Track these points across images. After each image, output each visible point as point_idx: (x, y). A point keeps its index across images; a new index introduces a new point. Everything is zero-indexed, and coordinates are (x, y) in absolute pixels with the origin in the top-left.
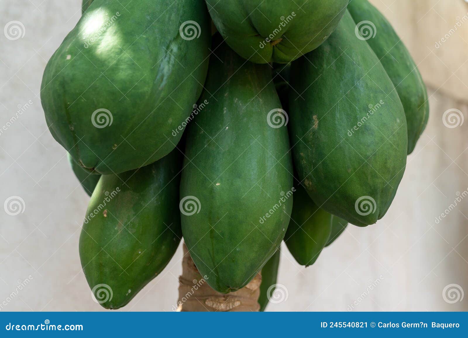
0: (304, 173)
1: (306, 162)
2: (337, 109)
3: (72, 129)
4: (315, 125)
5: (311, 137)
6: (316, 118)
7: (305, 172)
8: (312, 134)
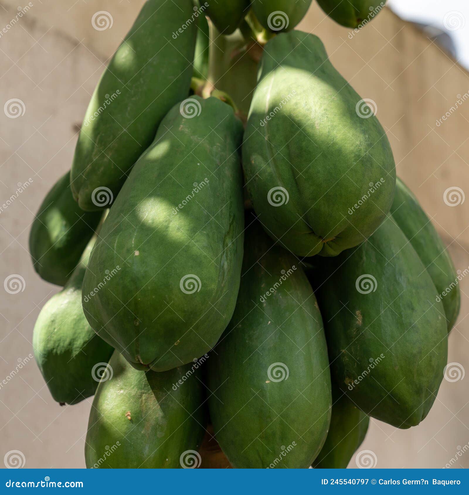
0: (345, 371)
1: (348, 360)
2: (381, 305)
3: (136, 324)
4: (359, 320)
5: (355, 333)
6: (360, 313)
7: (347, 370)
8: (355, 330)
